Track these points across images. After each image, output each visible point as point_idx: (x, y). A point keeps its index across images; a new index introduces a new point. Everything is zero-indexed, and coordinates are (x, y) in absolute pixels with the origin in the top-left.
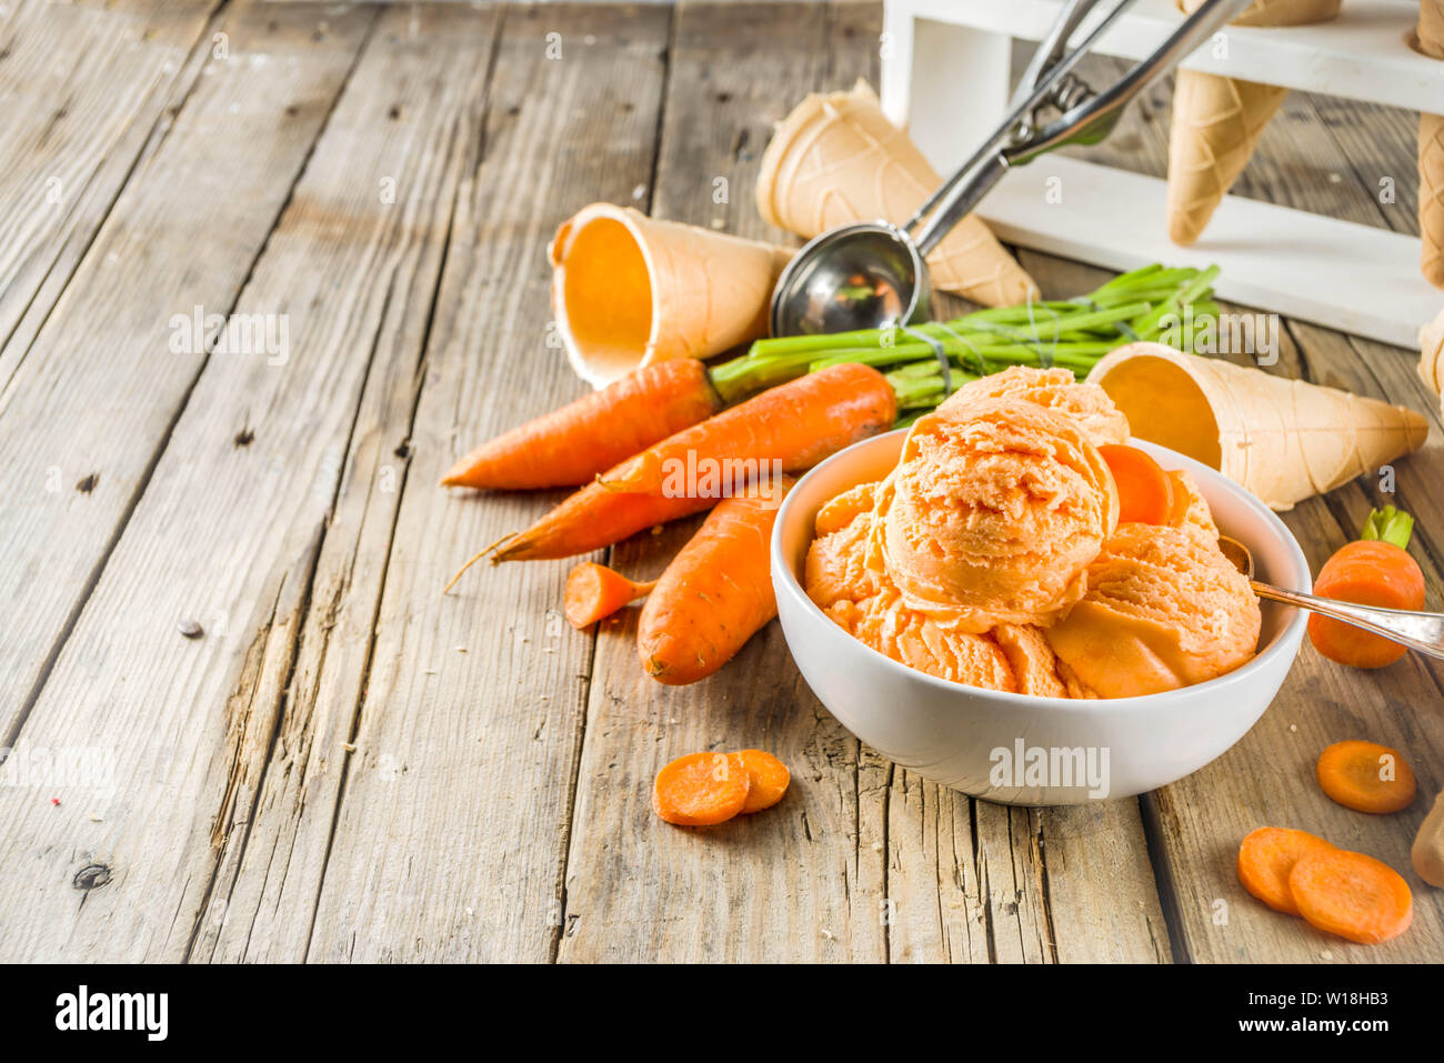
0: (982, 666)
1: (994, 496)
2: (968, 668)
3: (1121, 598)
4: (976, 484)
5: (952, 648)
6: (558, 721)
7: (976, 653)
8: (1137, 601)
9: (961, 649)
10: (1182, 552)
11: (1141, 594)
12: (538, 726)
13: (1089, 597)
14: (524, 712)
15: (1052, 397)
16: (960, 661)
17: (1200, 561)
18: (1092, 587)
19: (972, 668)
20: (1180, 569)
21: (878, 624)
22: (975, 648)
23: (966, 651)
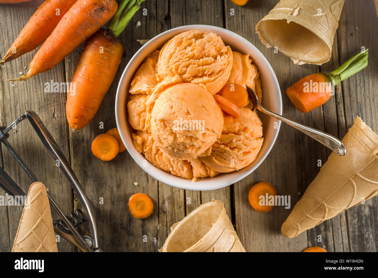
0: (180, 168)
1: (183, 149)
2: (176, 168)
3: (221, 158)
4: (177, 145)
5: (172, 163)
6: (59, 109)
7: (179, 165)
8: (225, 159)
9: (174, 164)
10: (240, 143)
11: (227, 158)
12: (53, 111)
13: (212, 154)
14: (48, 105)
15: (205, 71)
16: (174, 167)
17: (245, 145)
18: (213, 151)
19: (178, 169)
20: (240, 149)
21: (151, 149)
22: (179, 163)
23: (176, 164)
